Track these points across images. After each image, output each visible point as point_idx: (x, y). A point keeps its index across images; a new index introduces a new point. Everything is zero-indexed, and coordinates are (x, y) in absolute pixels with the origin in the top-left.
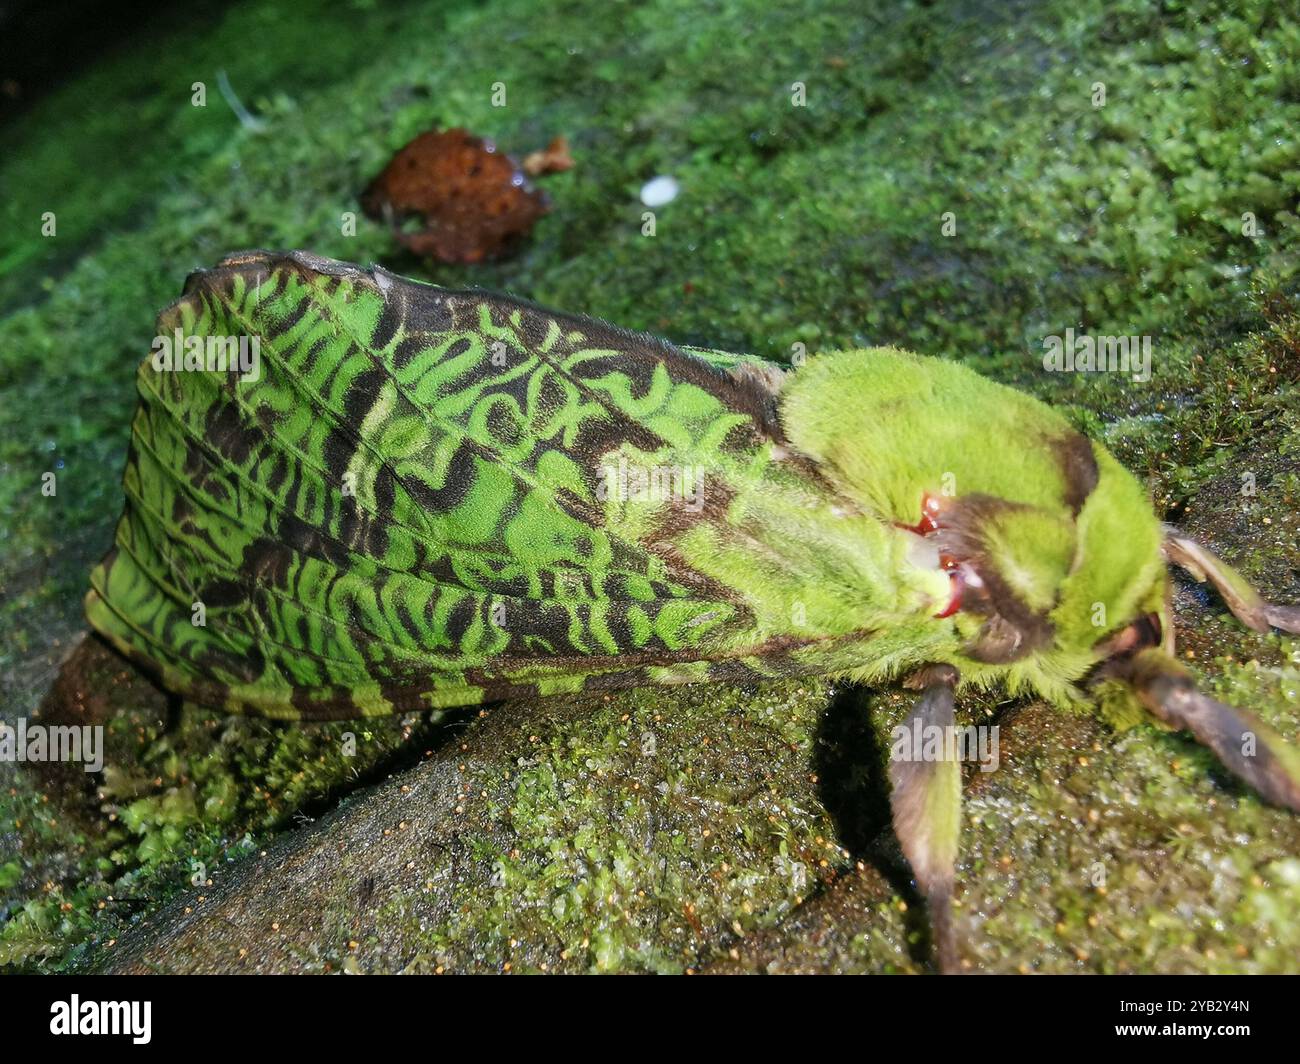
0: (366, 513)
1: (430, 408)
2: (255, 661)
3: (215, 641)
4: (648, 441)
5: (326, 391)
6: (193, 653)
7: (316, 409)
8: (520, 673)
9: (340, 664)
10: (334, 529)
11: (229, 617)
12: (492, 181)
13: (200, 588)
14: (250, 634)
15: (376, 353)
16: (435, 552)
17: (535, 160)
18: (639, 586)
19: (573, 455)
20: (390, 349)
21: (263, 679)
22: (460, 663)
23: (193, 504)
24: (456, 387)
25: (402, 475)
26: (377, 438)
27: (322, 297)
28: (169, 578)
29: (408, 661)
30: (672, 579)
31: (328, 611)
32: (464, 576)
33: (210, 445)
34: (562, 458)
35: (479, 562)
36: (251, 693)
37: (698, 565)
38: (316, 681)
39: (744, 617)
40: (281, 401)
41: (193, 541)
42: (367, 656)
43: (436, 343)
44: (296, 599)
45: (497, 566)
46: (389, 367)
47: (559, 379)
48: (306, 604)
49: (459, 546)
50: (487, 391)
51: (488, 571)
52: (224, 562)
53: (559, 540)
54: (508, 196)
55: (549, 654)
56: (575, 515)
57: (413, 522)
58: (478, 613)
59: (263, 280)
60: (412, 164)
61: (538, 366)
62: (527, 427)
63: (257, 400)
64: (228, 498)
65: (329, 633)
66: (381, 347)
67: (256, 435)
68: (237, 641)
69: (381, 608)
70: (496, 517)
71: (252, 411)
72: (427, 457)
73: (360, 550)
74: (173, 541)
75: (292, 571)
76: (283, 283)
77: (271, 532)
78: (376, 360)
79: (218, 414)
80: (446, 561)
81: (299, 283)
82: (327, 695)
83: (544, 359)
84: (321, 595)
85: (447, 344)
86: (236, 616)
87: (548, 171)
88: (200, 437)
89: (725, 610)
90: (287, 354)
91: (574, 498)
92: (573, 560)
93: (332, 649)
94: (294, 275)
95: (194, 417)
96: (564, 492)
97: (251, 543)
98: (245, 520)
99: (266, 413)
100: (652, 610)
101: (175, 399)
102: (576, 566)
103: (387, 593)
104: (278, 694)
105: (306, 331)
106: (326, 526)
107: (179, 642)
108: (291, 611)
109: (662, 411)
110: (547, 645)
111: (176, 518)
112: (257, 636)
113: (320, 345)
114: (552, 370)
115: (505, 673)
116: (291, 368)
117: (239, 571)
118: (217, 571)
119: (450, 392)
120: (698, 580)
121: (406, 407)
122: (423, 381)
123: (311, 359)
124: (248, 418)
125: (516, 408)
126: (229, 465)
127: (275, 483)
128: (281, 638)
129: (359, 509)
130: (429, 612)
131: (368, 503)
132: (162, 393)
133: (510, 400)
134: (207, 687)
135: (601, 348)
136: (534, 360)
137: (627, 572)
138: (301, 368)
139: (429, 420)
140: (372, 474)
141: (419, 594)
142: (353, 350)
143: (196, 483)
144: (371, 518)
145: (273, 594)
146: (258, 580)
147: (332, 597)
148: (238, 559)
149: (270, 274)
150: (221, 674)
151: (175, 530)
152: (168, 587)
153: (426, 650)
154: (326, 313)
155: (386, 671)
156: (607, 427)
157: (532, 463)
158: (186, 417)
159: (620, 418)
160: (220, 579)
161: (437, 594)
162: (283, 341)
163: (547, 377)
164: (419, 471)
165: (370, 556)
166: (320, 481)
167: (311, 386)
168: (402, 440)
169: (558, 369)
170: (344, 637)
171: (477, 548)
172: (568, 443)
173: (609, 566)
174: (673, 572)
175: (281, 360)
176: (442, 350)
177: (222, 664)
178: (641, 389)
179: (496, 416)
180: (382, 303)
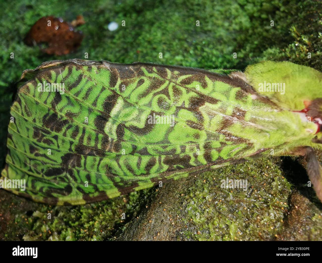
0: (113, 140)
1: (137, 103)
2: (69, 190)
3: (51, 186)
4: (214, 101)
5: (95, 104)
6: (44, 190)
7: (90, 111)
8: (171, 175)
9: (103, 185)
10: (99, 146)
11: (58, 179)
12: (65, 30)
13: (44, 172)
14: (66, 182)
15: (112, 89)
16: (140, 147)
17: (74, 23)
18: (216, 144)
19: (189, 109)
20: (117, 87)
21: (72, 194)
22: (149, 177)
23: (38, 147)
24: (144, 95)
25: (128, 126)
26: (117, 116)
27: (87, 74)
28: (30, 170)
29: (130, 180)
30: (227, 140)
31: (98, 170)
32: (152, 152)
33: (45, 128)
34: (186, 111)
35: (158, 147)
36: (67, 198)
37: (235, 134)
38: (93, 191)
39: (250, 146)
40: (75, 110)
41: (40, 158)
42: (113, 181)
43: (132, 82)
44: (85, 169)
45: (165, 147)
46: (119, 93)
47: (177, 86)
48: (89, 170)
49: (151, 144)
50: (155, 95)
51: (161, 150)
52: (53, 163)
53: (188, 136)
54: (70, 34)
55: (182, 168)
56: (194, 127)
57: (131, 139)
58: (157, 162)
59: (62, 71)
60: (39, 28)
61: (169, 84)
62: (172, 103)
63: (65, 111)
64: (53, 143)
65: (98, 177)
66: (114, 86)
67: (66, 122)
68: (61, 185)
69: (120, 167)
70: (164, 133)
71: (63, 115)
72: (138, 119)
73: (110, 151)
74: (30, 159)
75: (83, 161)
76: (70, 71)
77: (72, 151)
78: (113, 91)
79: (47, 118)
80: (145, 149)
81: (77, 70)
82: (96, 194)
83: (170, 81)
84: (96, 167)
85: (137, 82)
86: (60, 178)
87: (79, 25)
88: (41, 126)
89: (243, 145)
90: (77, 94)
91: (192, 122)
92: (193, 141)
93: (100, 181)
94: (74, 68)
95: (37, 120)
96: (188, 121)
97: (64, 155)
98: (61, 149)
99: (70, 115)
100: (219, 150)
101: (28, 115)
102: (193, 142)
103: (121, 162)
104: (77, 197)
105: (84, 86)
106: (96, 146)
107: (38, 188)
108: (83, 173)
109: (214, 91)
110: (181, 166)
111: (31, 152)
112: (69, 182)
113: (90, 90)
114: (174, 84)
115: (166, 177)
116: (79, 98)
117: (61, 164)
118: (51, 166)
119: (142, 97)
120: (236, 138)
121: (127, 104)
122: (132, 95)
123: (87, 95)
124: (62, 117)
125: (166, 98)
126: (54, 133)
127: (74, 136)
128: (79, 181)
129: (110, 139)
130: (138, 165)
131: (114, 136)
132: (22, 114)
133: (164, 96)
134: (49, 199)
135: (186, 74)
136: (167, 82)
137: (212, 141)
138: (83, 98)
139: (137, 107)
140: (115, 127)
141: (134, 160)
142: (103, 89)
143: (39, 141)
144: (114, 141)
145: (76, 169)
146: (69, 166)
147: (100, 167)
148: (60, 161)
149: (64, 68)
150: (55, 195)
151: (32, 156)
152: (30, 173)
153: (137, 176)
154: (90, 79)
155: (121, 184)
156: (198, 99)
157: (176, 114)
158: (34, 120)
159: (202, 96)
160: (52, 168)
161: (140, 159)
162: (75, 90)
163: (174, 87)
164: (135, 124)
165: (114, 152)
166: (94, 132)
167: (88, 103)
168: (127, 115)
169: (176, 84)
170: (105, 177)
171: (158, 143)
172: (187, 106)
173: (206, 140)
174: (228, 138)
175: (75, 97)
176: (135, 84)
177: (55, 192)
178: (205, 85)
179: (160, 102)
180: (109, 72)
